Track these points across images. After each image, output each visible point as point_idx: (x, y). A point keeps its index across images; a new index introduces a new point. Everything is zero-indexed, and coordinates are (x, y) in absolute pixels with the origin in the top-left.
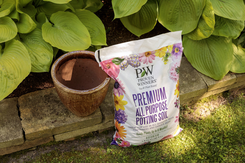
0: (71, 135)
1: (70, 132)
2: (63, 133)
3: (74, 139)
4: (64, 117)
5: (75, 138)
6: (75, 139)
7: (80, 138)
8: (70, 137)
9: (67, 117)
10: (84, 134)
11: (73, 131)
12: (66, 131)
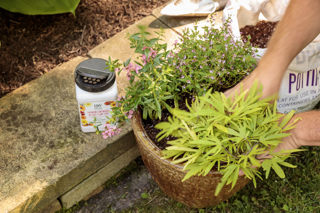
0: (97, 183)
1: (93, 176)
2: (78, 184)
3: (101, 189)
4: (69, 145)
5: (104, 186)
6: (104, 188)
7: (114, 181)
8: (95, 186)
9: (77, 143)
10: (121, 170)
11: (98, 172)
12: (86, 175)
